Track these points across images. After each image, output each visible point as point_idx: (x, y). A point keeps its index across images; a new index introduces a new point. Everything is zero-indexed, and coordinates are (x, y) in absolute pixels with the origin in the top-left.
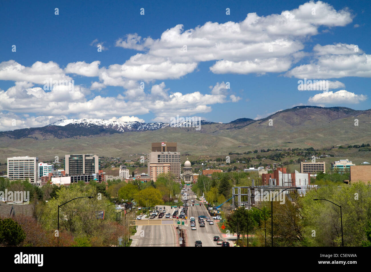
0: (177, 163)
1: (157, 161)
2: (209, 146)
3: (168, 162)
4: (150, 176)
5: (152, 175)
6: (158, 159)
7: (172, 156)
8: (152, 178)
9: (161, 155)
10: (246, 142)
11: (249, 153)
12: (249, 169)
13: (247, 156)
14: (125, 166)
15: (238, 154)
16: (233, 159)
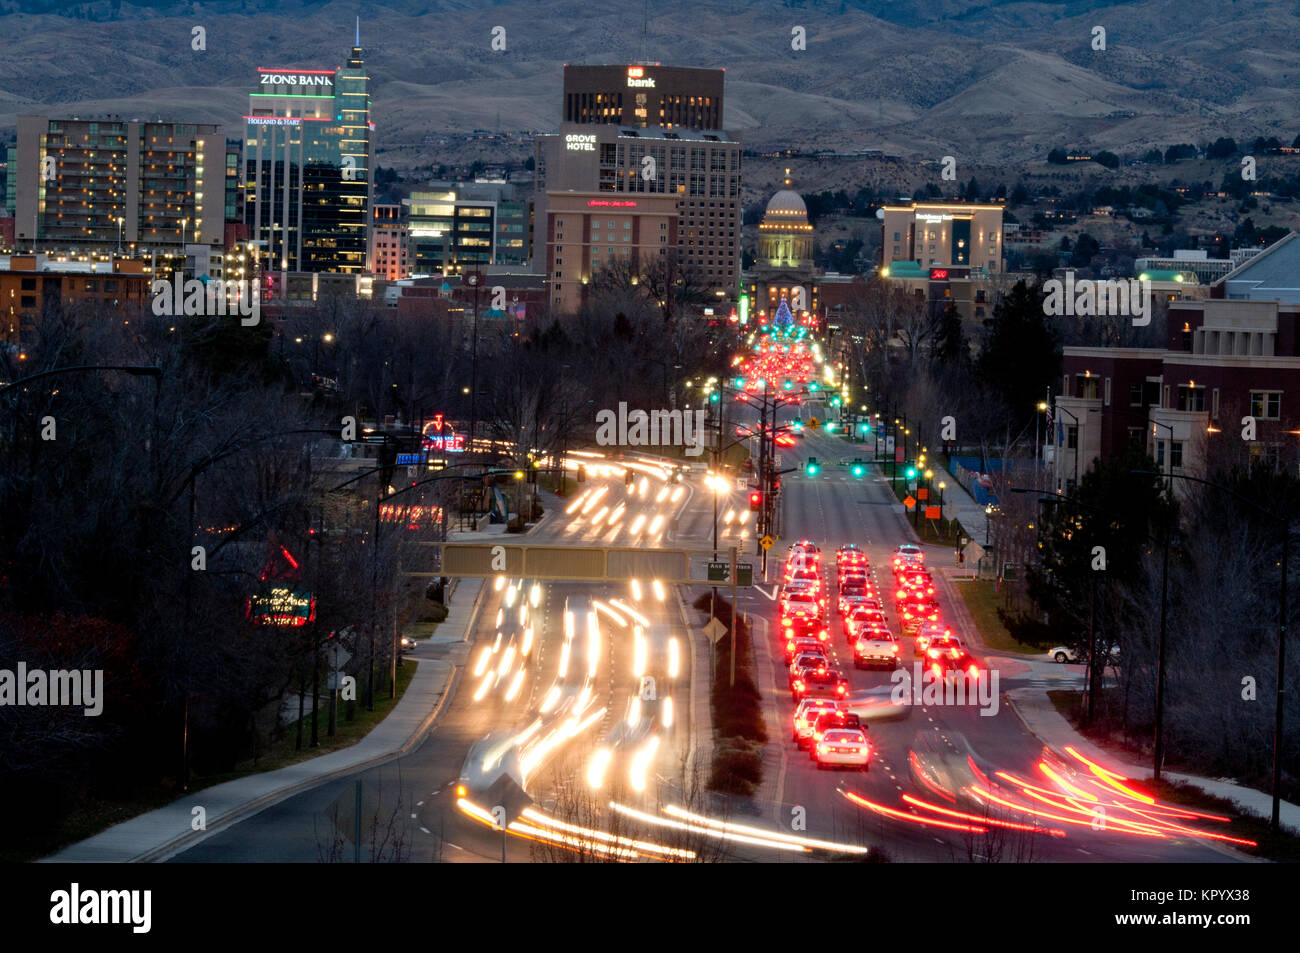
0: (718, 198)
1: (597, 180)
2: (924, 102)
3: (662, 191)
4: (548, 277)
5: (557, 268)
6: (604, 173)
7: (693, 153)
8: (558, 287)
9: (622, 149)
10: (1165, 86)
11: (1177, 153)
12: (1171, 256)
13: (1161, 176)
14: (391, 206)
15: (1107, 159)
16: (1073, 190)
